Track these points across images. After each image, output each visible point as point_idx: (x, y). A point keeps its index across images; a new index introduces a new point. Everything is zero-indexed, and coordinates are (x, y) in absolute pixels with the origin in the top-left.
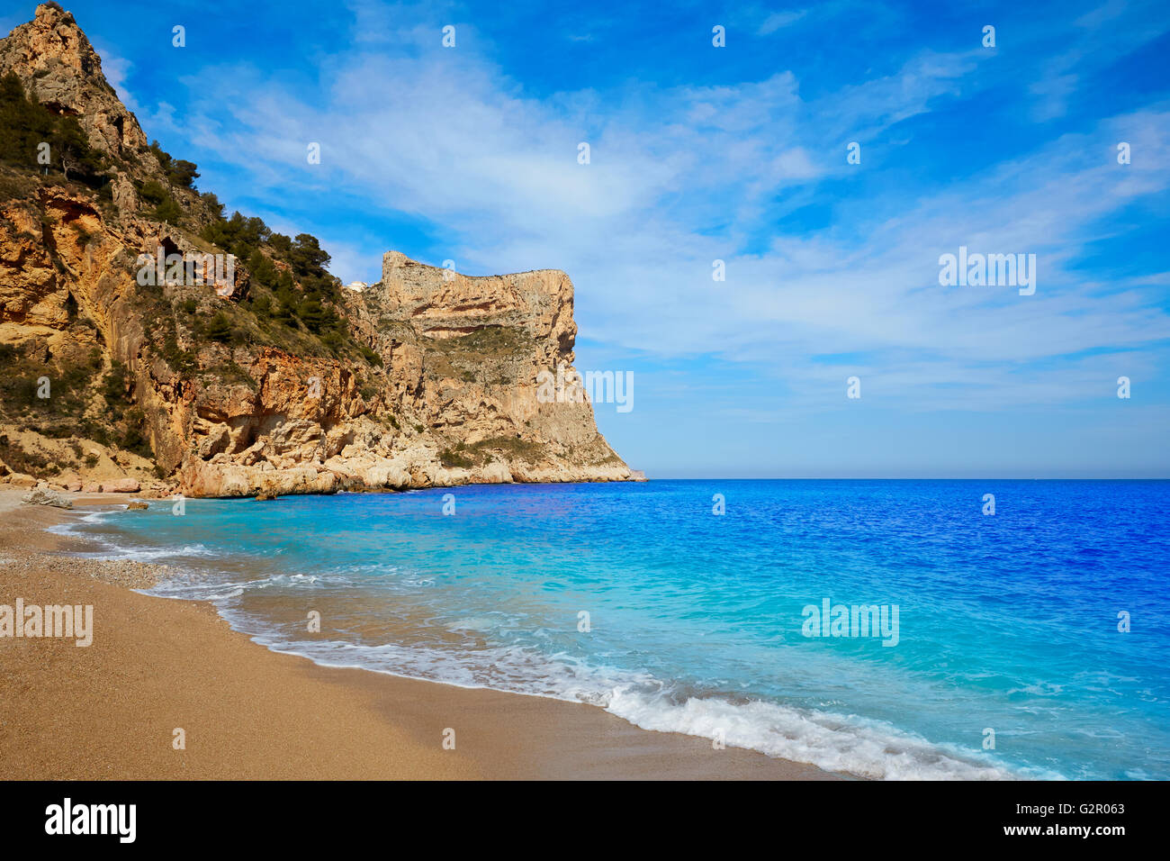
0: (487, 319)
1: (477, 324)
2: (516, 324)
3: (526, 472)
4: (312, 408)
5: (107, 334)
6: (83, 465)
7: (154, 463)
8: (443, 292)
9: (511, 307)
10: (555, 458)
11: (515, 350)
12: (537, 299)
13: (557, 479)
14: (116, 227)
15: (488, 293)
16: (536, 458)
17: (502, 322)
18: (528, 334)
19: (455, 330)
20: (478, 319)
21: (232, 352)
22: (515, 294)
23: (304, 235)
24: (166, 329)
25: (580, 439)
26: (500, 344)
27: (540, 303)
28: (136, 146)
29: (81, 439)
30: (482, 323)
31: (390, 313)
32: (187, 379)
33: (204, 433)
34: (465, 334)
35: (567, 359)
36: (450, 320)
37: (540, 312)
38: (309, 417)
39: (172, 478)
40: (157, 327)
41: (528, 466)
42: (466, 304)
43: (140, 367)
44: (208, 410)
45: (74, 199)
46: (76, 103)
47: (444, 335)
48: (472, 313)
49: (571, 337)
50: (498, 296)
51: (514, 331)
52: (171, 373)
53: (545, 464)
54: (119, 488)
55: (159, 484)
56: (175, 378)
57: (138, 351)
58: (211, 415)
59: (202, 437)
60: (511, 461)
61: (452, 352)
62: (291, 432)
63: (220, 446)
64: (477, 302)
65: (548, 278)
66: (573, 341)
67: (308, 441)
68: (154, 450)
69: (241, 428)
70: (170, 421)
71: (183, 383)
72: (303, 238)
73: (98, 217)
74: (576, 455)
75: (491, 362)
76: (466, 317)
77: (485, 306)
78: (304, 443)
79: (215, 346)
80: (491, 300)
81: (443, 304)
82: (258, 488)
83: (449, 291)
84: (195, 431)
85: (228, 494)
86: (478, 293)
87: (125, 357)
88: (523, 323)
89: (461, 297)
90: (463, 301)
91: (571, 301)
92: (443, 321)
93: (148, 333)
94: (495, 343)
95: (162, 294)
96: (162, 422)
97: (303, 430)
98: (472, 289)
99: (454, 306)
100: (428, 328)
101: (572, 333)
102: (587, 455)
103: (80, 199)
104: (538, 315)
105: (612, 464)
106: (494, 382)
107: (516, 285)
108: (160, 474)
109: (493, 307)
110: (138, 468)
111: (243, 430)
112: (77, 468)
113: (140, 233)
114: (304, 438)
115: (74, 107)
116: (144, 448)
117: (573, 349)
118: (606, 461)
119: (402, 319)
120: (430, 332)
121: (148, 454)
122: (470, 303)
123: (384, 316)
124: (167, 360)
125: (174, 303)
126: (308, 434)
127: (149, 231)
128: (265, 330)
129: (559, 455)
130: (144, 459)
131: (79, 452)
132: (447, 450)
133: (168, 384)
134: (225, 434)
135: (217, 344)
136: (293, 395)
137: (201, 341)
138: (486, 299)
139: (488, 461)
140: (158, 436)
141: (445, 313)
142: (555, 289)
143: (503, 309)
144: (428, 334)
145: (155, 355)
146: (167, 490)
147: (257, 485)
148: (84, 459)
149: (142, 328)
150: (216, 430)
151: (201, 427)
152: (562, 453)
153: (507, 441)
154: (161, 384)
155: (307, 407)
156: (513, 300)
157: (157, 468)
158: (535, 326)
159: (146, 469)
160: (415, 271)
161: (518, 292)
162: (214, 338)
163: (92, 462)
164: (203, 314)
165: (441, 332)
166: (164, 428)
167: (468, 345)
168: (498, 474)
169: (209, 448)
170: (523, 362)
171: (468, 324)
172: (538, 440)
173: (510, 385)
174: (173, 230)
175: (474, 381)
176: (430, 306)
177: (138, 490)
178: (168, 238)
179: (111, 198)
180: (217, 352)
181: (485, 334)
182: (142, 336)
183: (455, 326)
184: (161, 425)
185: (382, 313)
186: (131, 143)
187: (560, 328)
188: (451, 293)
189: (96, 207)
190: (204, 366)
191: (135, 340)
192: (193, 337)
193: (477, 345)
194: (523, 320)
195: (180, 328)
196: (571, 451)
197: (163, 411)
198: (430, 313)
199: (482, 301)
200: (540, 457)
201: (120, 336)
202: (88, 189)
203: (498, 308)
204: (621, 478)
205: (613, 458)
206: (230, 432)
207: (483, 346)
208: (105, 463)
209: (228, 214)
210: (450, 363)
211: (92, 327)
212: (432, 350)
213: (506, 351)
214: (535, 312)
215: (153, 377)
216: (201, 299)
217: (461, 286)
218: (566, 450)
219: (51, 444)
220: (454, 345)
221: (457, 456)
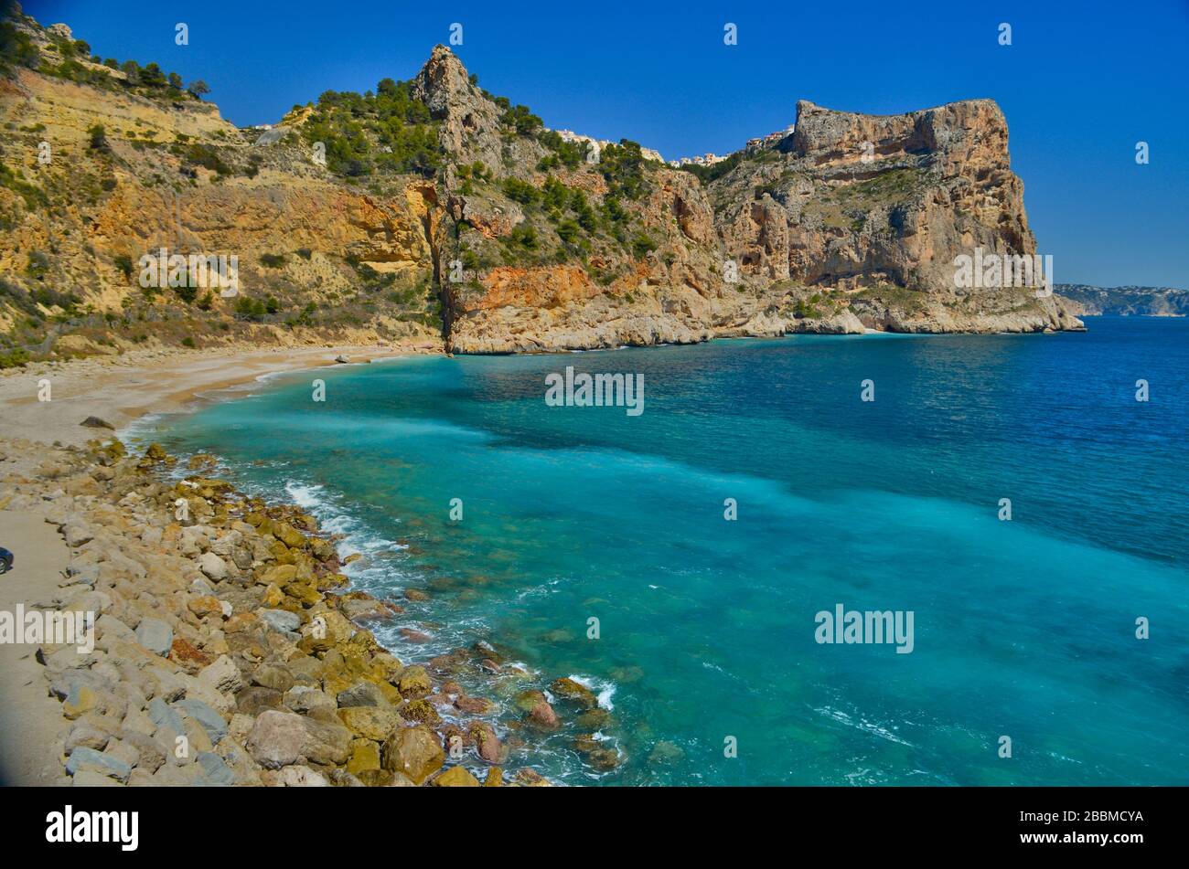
0: (895, 160)
1: (882, 167)
2: (923, 165)
8: (847, 137)
9: (920, 146)
10: (938, 308)
11: (910, 195)
12: (946, 135)
15: (897, 133)
17: (910, 163)
18: (933, 174)
19: (856, 176)
20: (885, 162)
26: (897, 189)
29: (413, 322)
30: (888, 165)
31: (794, 163)
34: (866, 180)
36: (853, 165)
37: (949, 150)
41: (903, 316)
47: (846, 182)
50: (908, 134)
51: (917, 173)
53: (922, 315)
56: (451, 289)
61: (847, 200)
64: (885, 143)
71: (453, 293)
73: (436, 194)
74: (971, 303)
75: (882, 209)
77: (893, 148)
80: (900, 140)
81: (847, 149)
83: (853, 135)
86: (886, 133)
87: (440, 276)
92: (845, 167)
94: (893, 188)
96: (448, 312)
98: (879, 129)
99: (858, 150)
100: (829, 175)
103: (429, 185)
104: (948, 153)
105: (1022, 312)
106: (881, 230)
107: (926, 122)
109: (901, 148)
112: (409, 336)
113: (452, 203)
118: (1013, 310)
119: (804, 169)
120: (832, 179)
122: (878, 145)
129: (946, 305)
130: (442, 331)
131: (411, 329)
132: (800, 302)
138: (894, 140)
139: (838, 312)
141: (849, 158)
142: (970, 123)
144: (830, 182)
148: (413, 332)
152: (951, 302)
153: (889, 290)
156: (923, 138)
157: (445, 336)
158: (942, 166)
159: (437, 336)
160: (820, 120)
161: (928, 130)
162: (469, 266)
163: (416, 333)
165: (842, 180)
167: (865, 192)
168: (847, 325)
171: (871, 169)
175: (861, 230)
176: (833, 152)
177: (431, 347)
179: (442, 181)
180: (469, 275)
181: (887, 177)
183: (858, 171)
187: (978, 164)
188: (855, 137)
190: (462, 283)
193: (874, 190)
196: (966, 301)
197: (449, 306)
198: (833, 160)
199: (890, 141)
200: (917, 308)
206: (469, 319)
207: (879, 192)
208: (421, 333)
211: (429, 260)
212: (827, 200)
214: (943, 150)
217: (867, 130)
218: (960, 299)
219: (401, 324)
220: (853, 192)
221: (808, 308)
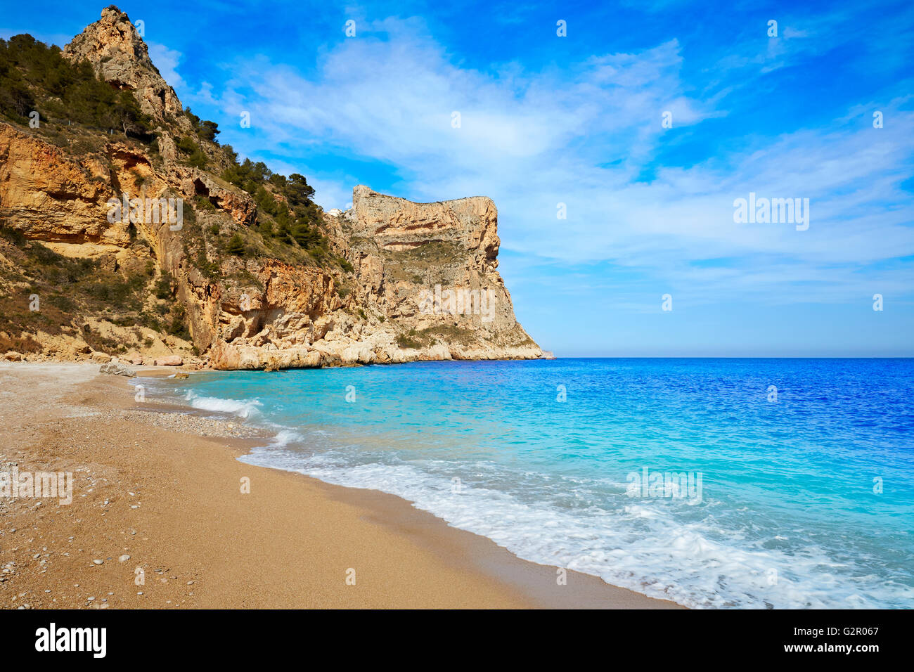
0: (432, 235)
1: (424, 239)
2: (453, 239)
3: (462, 352)
4: (303, 304)
5: (157, 251)
6: (143, 346)
7: (192, 345)
8: (398, 216)
9: (449, 226)
10: (483, 341)
11: (453, 259)
12: (469, 219)
13: (485, 357)
14: (162, 172)
15: (431, 216)
16: (469, 341)
17: (443, 238)
18: (462, 246)
19: (407, 244)
20: (424, 236)
21: (245, 263)
22: (452, 216)
23: (295, 175)
24: (199, 246)
25: (503, 327)
26: (441, 255)
28: (175, 111)
29: (141, 327)
30: (427, 239)
31: (359, 232)
32: (214, 283)
33: (226, 322)
34: (414, 247)
35: (492, 266)
36: (403, 236)
37: (471, 230)
38: (301, 310)
39: (205, 355)
40: (192, 245)
41: (464, 347)
42: (415, 224)
43: (180, 275)
44: (229, 306)
45: (132, 152)
46: (131, 80)
47: (399, 248)
48: (420, 231)
49: (495, 249)
50: (439, 217)
51: (452, 244)
52: (202, 279)
53: (476, 346)
54: (168, 362)
55: (196, 359)
56: (205, 282)
57: (179, 263)
58: (231, 309)
59: (225, 325)
60: (450, 344)
61: (405, 261)
62: (288, 322)
63: (238, 332)
64: (423, 223)
66: (497, 251)
67: (300, 328)
68: (192, 335)
69: (253, 318)
70: (202, 314)
71: (211, 286)
72: (295, 177)
73: (149, 164)
74: (499, 339)
75: (434, 268)
76: (415, 234)
77: (430, 226)
78: (297, 330)
79: (233, 258)
80: (434, 221)
81: (398, 225)
82: (265, 363)
83: (402, 215)
84: (220, 321)
85: (244, 367)
86: (424, 216)
87: (170, 267)
88: (458, 238)
89: (412, 219)
90: (413, 222)
91: (495, 220)
92: (398, 237)
93: (186, 249)
94: (437, 254)
95: (195, 221)
96: (197, 314)
97: (297, 320)
98: (420, 212)
99: (406, 226)
100: (387, 243)
101: (496, 245)
102: (508, 339)
103: (136, 152)
104: (470, 232)
105: (527, 345)
106: (437, 283)
107: (453, 209)
108: (196, 352)
109: (436, 226)
110: (181, 348)
111: (254, 321)
112: (139, 348)
113: (179, 176)
114: (298, 326)
115: (130, 83)
116: (185, 334)
118: (523, 343)
119: (368, 237)
120: (389, 246)
121: (188, 338)
122: (419, 223)
123: (354, 235)
124: (200, 269)
125: (204, 227)
126: (301, 323)
127: (185, 174)
128: (268, 246)
129: (486, 339)
130: (185, 342)
131: (140, 337)
132: (402, 335)
133: (200, 287)
134: (242, 323)
135: (235, 257)
136: (289, 294)
137: (223, 255)
138: (430, 221)
139: (433, 343)
140: (194, 325)
141: (399, 232)
142: (483, 212)
143: (443, 228)
144: (387, 248)
145: (191, 266)
146: (201, 364)
147: (265, 361)
148: (143, 341)
149: (181, 246)
150: (235, 320)
151: (224, 318)
152: (489, 337)
153: (447, 328)
154: (196, 287)
155: (300, 303)
156: (451, 221)
157: (194, 348)
158: (467, 240)
159: (186, 349)
160: (377, 200)
161: (455, 214)
162: (233, 252)
163: (149, 343)
164: (224, 235)
165: (397, 246)
166: (198, 319)
167: (417, 256)
168: (441, 353)
169: (230, 333)
170: (458, 268)
171: (417, 240)
172: (471, 328)
173: (449, 286)
174: (202, 173)
175: (422, 283)
176: (388, 226)
177: (182, 364)
178: (199, 179)
179: (158, 150)
180: (235, 263)
181: (430, 247)
182: (182, 252)
183: (407, 241)
184: (196, 317)
185: (353, 232)
186: (171, 109)
188: (404, 216)
189: (148, 158)
190: (226, 273)
191: (177, 255)
192: (218, 252)
193: (424, 255)
194: (458, 236)
195: (208, 245)
196: (496, 336)
197: (197, 306)
198: (389, 232)
199: (427, 222)
200: (472, 341)
201: (167, 252)
202: (142, 144)
203: (439, 227)
204: (535, 357)
205: (529, 341)
206: (245, 322)
207: (428, 256)
208: (158, 344)
209: (241, 160)
210: (404, 269)
211: (147, 246)
212: (390, 260)
213: (445, 260)
214: (468, 229)
215: (190, 282)
216: (223, 224)
217: (411, 211)
218: (492, 335)
219: (120, 331)
220: (407, 255)
221: (409, 340)
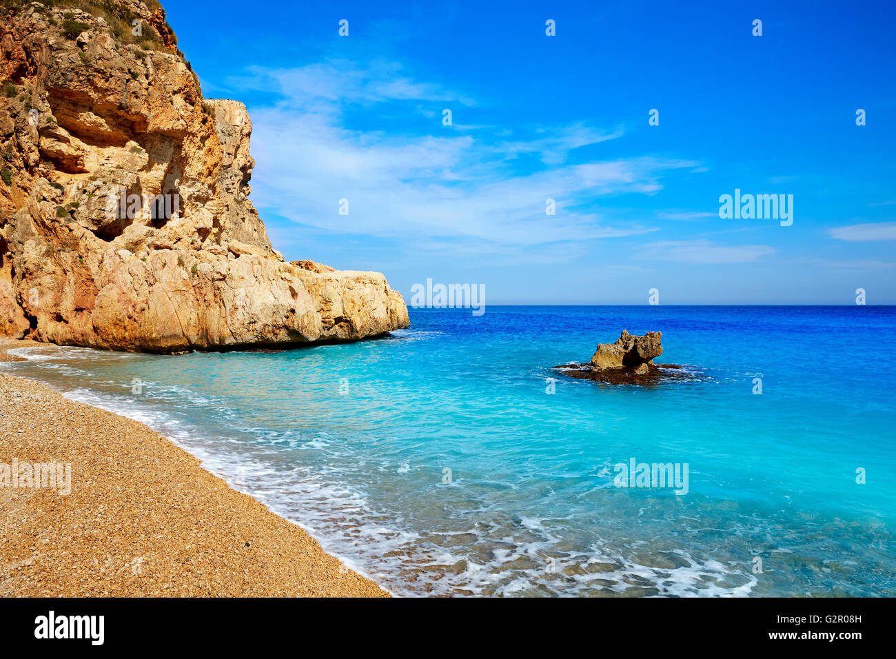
27: (223, 132)
65: (230, 108)
117: (249, 183)
187: (241, 161)
